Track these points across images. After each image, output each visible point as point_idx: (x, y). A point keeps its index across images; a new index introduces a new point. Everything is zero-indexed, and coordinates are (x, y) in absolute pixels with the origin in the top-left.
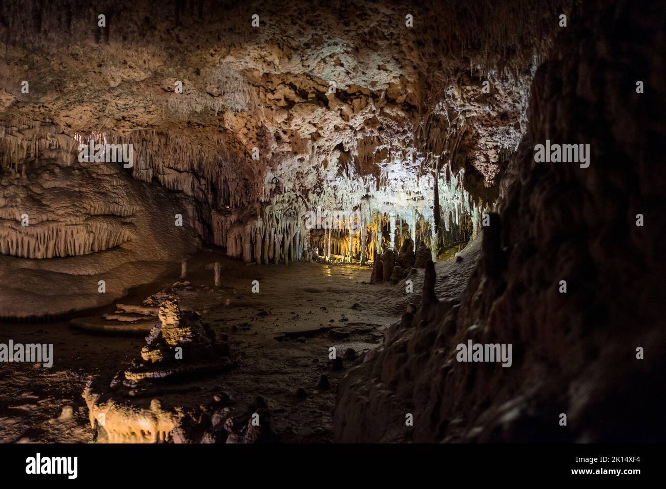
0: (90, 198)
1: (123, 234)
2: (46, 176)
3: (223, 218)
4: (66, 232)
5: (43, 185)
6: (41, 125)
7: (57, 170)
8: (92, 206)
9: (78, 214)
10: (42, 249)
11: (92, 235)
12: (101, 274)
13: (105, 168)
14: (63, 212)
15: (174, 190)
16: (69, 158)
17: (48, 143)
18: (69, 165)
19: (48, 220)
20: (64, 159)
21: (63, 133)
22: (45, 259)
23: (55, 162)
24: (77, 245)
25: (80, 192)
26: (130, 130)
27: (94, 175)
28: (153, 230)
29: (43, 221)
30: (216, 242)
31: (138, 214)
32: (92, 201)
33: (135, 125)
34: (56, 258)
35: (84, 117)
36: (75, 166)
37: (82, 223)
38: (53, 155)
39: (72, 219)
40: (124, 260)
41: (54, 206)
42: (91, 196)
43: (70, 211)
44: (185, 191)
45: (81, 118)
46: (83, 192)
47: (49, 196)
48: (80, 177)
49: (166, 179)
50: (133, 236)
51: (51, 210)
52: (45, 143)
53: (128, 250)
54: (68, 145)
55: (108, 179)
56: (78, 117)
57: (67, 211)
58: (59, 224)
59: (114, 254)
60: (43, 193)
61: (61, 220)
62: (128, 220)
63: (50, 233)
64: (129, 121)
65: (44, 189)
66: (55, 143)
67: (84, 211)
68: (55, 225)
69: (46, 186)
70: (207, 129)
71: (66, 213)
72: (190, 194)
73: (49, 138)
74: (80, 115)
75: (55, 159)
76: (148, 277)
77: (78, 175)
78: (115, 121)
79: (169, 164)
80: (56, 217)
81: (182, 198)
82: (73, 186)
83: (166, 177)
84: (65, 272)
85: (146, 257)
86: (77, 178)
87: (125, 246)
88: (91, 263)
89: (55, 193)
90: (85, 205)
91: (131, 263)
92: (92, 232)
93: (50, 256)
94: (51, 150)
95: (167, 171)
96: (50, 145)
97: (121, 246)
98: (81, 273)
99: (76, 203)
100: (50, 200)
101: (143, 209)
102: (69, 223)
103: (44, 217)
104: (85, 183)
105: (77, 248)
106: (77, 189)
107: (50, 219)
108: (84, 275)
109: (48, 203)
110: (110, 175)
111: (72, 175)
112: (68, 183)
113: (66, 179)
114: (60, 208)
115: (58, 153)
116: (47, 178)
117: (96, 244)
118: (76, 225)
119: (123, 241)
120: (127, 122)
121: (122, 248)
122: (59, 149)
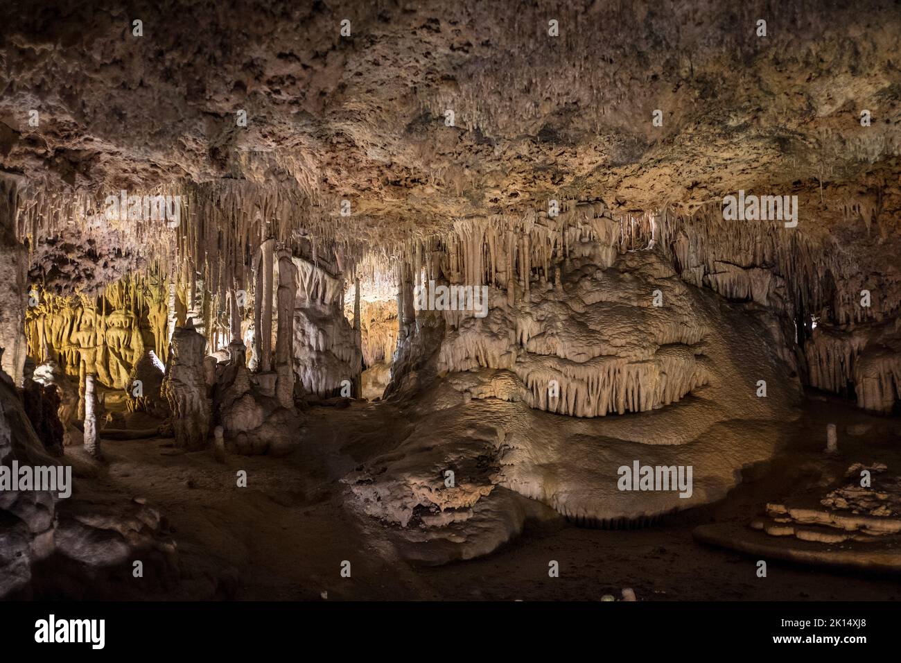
0: (657, 317)
1: (698, 374)
2: (587, 284)
3: (838, 343)
4: (629, 373)
5: (585, 300)
6: (577, 206)
7: (599, 275)
8: (660, 331)
9: (644, 344)
10: (593, 400)
11: (664, 377)
12: (690, 444)
13: (663, 266)
14: (623, 342)
15: (731, 298)
16: (610, 255)
17: (579, 232)
18: (609, 265)
19: (601, 356)
20: (603, 257)
21: (603, 216)
22: (597, 418)
23: (592, 263)
24: (643, 394)
25: (640, 308)
26: (702, 203)
27: (651, 280)
28: (737, 365)
29: (594, 358)
30: (814, 384)
31: (709, 340)
32: (660, 322)
33: (712, 194)
34: (612, 415)
35: (658, 187)
36: (621, 267)
37: (652, 358)
38: (587, 251)
39: (638, 351)
40: (711, 419)
41: (608, 332)
42: (656, 313)
43: (632, 339)
44: (756, 298)
45: (652, 187)
46: (643, 308)
47: (598, 317)
48: (635, 284)
49: (719, 281)
50: (712, 378)
51: (606, 338)
52: (574, 233)
53: (710, 402)
54: (609, 235)
55: (669, 285)
56: (648, 186)
57: (628, 340)
58: (619, 360)
59: (696, 408)
60: (586, 312)
61: (622, 354)
62: (699, 351)
63: (606, 375)
64: (705, 187)
65: (587, 306)
66: (588, 233)
67: (651, 339)
68: (612, 364)
69: (590, 300)
70: (841, 190)
71: (628, 343)
72: (766, 303)
73: (580, 226)
74: (651, 183)
75: (591, 257)
76: (760, 448)
77: (631, 281)
78: (685, 190)
79: (722, 256)
80: (613, 351)
81: (758, 311)
82: (629, 299)
83: (719, 277)
84: (636, 440)
85: (740, 413)
86: (630, 286)
87: (702, 394)
88: (672, 425)
89: (605, 311)
90: (652, 330)
91: (723, 423)
92: (664, 373)
93: (603, 412)
94: (584, 244)
95: (723, 267)
96: (581, 236)
97: (697, 394)
98: (660, 443)
99: (639, 327)
100: (600, 323)
101: (714, 331)
102: (634, 359)
103: (596, 351)
104: (643, 293)
105: (643, 400)
106: (635, 304)
107: (604, 353)
108: (664, 446)
109: (598, 328)
110: (669, 279)
111: (621, 280)
112: (621, 295)
113: (616, 288)
114: (617, 334)
115: (595, 247)
116: (589, 289)
117: (668, 393)
118: (643, 362)
119: (696, 387)
120: (703, 190)
121: (699, 398)
122: (593, 242)
